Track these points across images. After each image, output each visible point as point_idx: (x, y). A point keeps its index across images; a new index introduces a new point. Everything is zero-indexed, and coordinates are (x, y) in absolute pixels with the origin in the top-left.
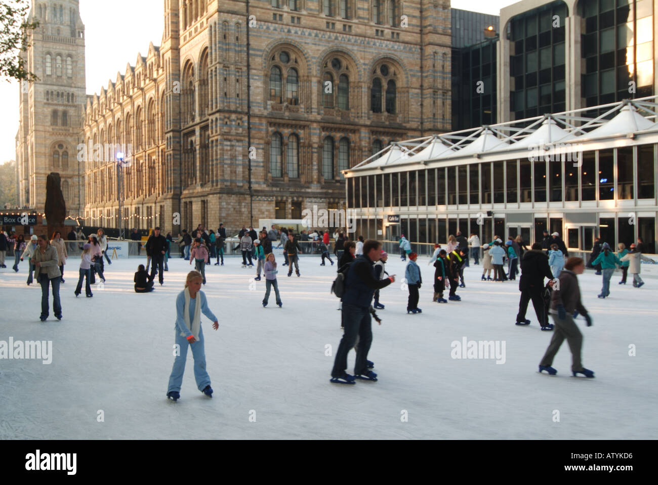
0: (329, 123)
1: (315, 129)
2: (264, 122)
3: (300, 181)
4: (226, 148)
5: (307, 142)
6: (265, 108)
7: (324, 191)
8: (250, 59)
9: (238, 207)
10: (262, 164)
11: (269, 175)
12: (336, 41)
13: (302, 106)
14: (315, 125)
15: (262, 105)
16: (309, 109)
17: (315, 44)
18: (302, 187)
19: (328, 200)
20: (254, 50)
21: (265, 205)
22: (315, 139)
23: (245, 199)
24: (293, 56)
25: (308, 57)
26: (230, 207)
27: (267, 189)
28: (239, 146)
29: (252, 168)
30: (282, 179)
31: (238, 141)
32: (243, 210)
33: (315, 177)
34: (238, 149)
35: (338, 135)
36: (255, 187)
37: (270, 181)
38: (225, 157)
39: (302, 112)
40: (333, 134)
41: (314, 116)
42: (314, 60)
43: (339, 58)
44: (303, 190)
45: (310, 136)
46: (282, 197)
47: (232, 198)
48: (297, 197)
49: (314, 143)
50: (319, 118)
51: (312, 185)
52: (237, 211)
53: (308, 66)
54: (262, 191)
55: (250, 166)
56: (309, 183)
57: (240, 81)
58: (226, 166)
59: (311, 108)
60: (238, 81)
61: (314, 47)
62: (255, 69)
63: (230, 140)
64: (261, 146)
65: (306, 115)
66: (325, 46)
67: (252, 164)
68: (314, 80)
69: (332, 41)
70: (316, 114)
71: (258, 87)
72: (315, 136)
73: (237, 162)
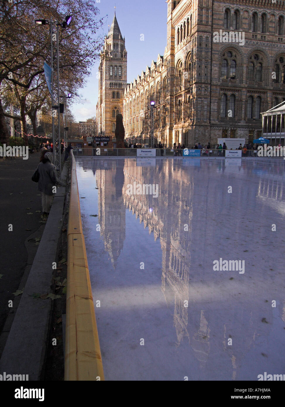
0: (251, 88)
1: (244, 92)
2: (218, 88)
3: (235, 119)
4: (199, 102)
5: (239, 99)
6: (219, 81)
7: (247, 124)
8: (212, 56)
9: (204, 132)
10: (216, 110)
11: (220, 116)
12: (257, 45)
13: (238, 80)
14: (244, 90)
15: (218, 80)
16: (241, 81)
17: (246, 47)
18: (236, 122)
19: (249, 129)
20: (215, 51)
21: (217, 132)
22: (244, 97)
23: (208, 128)
24: (234, 54)
25: (242, 54)
26: (200, 132)
27: (219, 123)
28: (205, 101)
29: (211, 112)
30: (226, 118)
31: (205, 98)
32: (206, 134)
33: (243, 117)
34: (205, 102)
35: (256, 95)
36: (212, 122)
37: (220, 119)
38: (198, 107)
39: (237, 83)
40: (253, 94)
41: (244, 85)
42: (245, 55)
43: (259, 54)
44: (236, 124)
45: (241, 96)
46: (226, 127)
47: (201, 128)
48: (234, 128)
49: (243, 99)
50: (246, 86)
51: (242, 121)
52: (203, 135)
53: (242, 58)
54: (216, 124)
55: (210, 111)
56: (239, 120)
57: (207, 67)
58: (198, 111)
59: (243, 81)
60: (206, 67)
61: (245, 48)
62: (214, 61)
63: (201, 98)
64: (216, 101)
65: (240, 85)
66: (251, 47)
67: (211, 110)
68: (245, 66)
69: (254, 45)
70: (245, 84)
71: (216, 70)
72: (244, 95)
73: (204, 109)
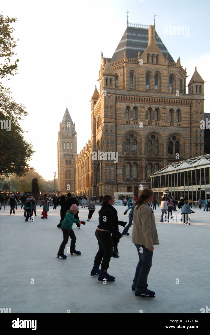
0: (150, 158)
1: (143, 161)
2: (123, 159)
3: (138, 179)
4: (107, 168)
5: (140, 165)
6: (123, 154)
7: (147, 182)
8: (117, 138)
9: (112, 189)
10: (122, 174)
11: (125, 177)
12: (153, 129)
13: (139, 153)
14: (144, 159)
15: (122, 153)
16: (141, 154)
17: (144, 131)
18: (138, 181)
19: (149, 186)
20: (119, 134)
21: (123, 188)
22: (144, 164)
23: (114, 186)
24: (135, 136)
25: (141, 136)
26: (109, 189)
27: (124, 182)
28: (112, 168)
29: (118, 175)
30: (130, 179)
31: (112, 166)
32: (114, 190)
33: (144, 178)
34: (112, 169)
35: (154, 162)
36: (119, 181)
37: (126, 179)
38: (107, 172)
39: (138, 155)
40: (151, 162)
41: (143, 156)
42: (143, 136)
43: (154, 135)
44: (139, 183)
45: (142, 163)
46: (130, 185)
47: (109, 186)
48: (136, 185)
49: (143, 166)
50: (145, 157)
51: (143, 181)
52: (111, 190)
53: (141, 138)
54: (122, 183)
55: (117, 174)
56: (141, 180)
57: (113, 145)
58: (107, 175)
59: (142, 153)
60: (112, 145)
61: (143, 132)
62: (119, 141)
63: (109, 166)
64: (122, 168)
65: (140, 156)
66: (148, 131)
67: (118, 174)
68: (143, 143)
69: (151, 129)
70: (144, 155)
71: (120, 147)
72: (144, 163)
73: (112, 173)
